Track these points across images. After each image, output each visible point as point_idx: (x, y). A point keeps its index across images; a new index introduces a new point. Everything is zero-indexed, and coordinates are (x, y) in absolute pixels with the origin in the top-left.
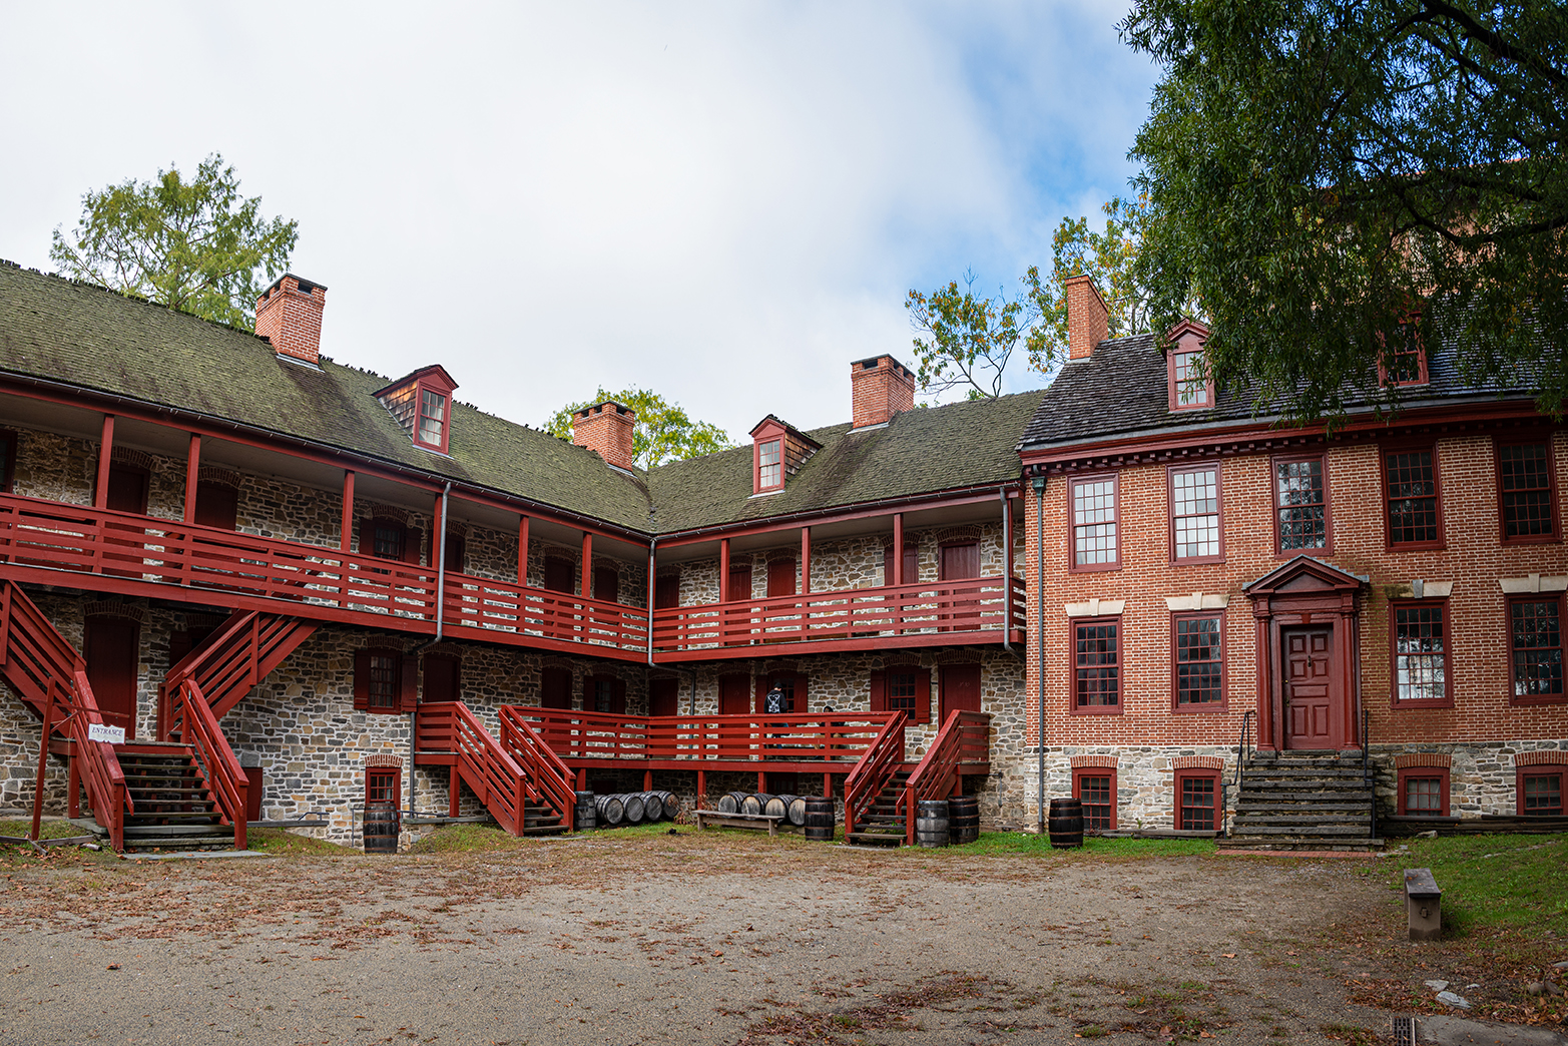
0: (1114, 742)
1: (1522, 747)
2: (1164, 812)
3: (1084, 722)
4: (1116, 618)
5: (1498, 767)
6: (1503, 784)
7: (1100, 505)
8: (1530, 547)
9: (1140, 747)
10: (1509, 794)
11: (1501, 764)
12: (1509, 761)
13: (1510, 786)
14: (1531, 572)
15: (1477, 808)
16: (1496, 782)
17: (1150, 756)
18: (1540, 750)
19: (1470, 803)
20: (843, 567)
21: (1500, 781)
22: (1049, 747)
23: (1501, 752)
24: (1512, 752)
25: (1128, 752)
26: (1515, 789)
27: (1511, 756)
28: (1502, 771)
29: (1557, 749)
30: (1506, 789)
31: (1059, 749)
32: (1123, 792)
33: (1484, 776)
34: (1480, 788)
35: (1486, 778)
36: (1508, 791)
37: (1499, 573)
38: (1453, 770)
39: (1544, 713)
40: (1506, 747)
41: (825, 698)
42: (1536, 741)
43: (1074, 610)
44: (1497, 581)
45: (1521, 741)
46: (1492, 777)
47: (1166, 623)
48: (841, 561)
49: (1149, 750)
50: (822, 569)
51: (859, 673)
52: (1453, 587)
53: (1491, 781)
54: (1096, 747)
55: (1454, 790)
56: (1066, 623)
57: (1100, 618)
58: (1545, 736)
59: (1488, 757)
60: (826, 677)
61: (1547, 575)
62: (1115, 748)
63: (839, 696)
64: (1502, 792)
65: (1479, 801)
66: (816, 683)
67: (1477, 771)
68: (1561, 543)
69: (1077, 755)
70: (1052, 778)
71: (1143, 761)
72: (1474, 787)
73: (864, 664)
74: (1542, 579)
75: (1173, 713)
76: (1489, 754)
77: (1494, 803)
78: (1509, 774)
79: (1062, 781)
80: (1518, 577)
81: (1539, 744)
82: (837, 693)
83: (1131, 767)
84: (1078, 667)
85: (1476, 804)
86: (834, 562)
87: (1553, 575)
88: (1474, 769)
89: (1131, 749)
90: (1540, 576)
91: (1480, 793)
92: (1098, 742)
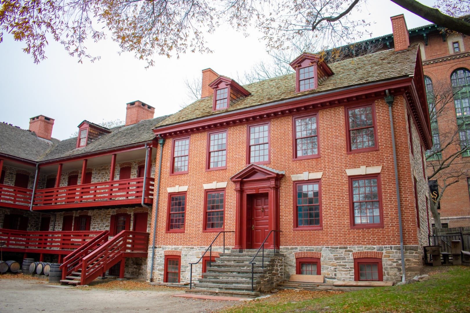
0: (181, 244)
1: (356, 249)
2: (198, 276)
3: (170, 235)
4: (185, 193)
5: (344, 258)
6: (347, 267)
7: (183, 149)
8: (362, 154)
9: (190, 247)
10: (351, 272)
11: (346, 257)
12: (350, 256)
13: (351, 268)
14: (362, 165)
15: (334, 278)
16: (344, 265)
17: (194, 251)
18: (366, 251)
19: (331, 276)
20: (106, 175)
21: (346, 265)
22: (157, 246)
23: (346, 251)
24: (351, 251)
25: (185, 249)
26: (353, 269)
27: (351, 253)
28: (346, 261)
29: (375, 250)
30: (349, 269)
31: (160, 247)
32: (183, 266)
33: (337, 263)
34: (336, 269)
35: (338, 264)
36: (350, 270)
37: (346, 167)
38: (322, 259)
39: (368, 233)
40: (348, 249)
41: (96, 226)
42: (364, 246)
43: (170, 190)
44: (345, 170)
45: (356, 246)
46: (342, 263)
47: (203, 195)
48: (106, 173)
49: (193, 248)
50: (100, 176)
51: (108, 216)
52: (323, 174)
53: (341, 265)
54: (174, 247)
55: (323, 269)
56: (167, 195)
57: (179, 193)
58: (369, 244)
59: (339, 253)
60: (97, 217)
61: (370, 166)
62: (180, 247)
63: (100, 225)
64: (347, 271)
65: (335, 275)
66: (94, 220)
67: (334, 260)
68: (378, 150)
69: (167, 250)
70: (157, 259)
71: (191, 253)
72: (333, 268)
73: (109, 212)
74: (367, 168)
75: (203, 232)
76: (340, 252)
77: (343, 276)
78: (350, 262)
79: (161, 261)
80: (355, 168)
81: (365, 248)
82: (100, 224)
83: (186, 255)
84: (171, 213)
85: (334, 276)
86: (103, 174)
87: (373, 166)
88: (332, 259)
89: (186, 248)
90: (366, 167)
91: (336, 271)
92: (175, 244)
